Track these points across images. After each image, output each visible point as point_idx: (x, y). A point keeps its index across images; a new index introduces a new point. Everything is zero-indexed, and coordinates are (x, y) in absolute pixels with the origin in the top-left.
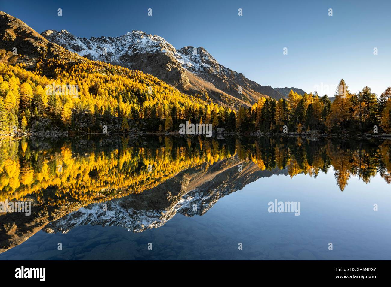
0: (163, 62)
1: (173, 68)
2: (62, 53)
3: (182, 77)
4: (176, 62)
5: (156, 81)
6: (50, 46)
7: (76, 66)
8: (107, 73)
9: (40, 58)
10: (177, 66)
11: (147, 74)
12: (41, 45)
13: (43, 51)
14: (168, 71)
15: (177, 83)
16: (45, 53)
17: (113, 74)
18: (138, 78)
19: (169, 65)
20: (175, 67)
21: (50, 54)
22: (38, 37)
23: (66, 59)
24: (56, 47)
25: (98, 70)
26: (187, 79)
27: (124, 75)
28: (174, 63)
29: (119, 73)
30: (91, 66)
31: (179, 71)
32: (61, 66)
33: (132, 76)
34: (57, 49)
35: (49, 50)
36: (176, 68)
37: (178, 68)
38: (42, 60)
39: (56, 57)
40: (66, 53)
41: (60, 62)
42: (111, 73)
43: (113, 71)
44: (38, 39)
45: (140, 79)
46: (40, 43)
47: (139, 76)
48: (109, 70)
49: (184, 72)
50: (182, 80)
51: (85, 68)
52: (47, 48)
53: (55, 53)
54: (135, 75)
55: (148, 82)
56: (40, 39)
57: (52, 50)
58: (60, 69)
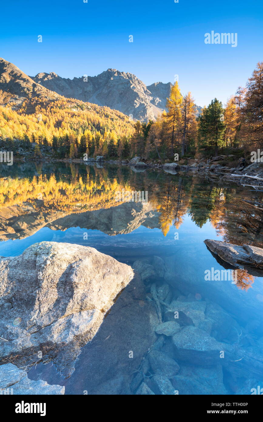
0: (132, 98)
1: (141, 104)
2: (43, 93)
3: (148, 112)
4: (144, 98)
5: (121, 116)
6: (34, 86)
7: (53, 103)
8: (77, 109)
9: (27, 97)
10: (144, 102)
11: (114, 109)
12: (27, 86)
13: (29, 91)
14: (136, 107)
15: (143, 118)
16: (31, 92)
17: (83, 110)
18: (104, 114)
19: (137, 101)
20: (142, 103)
21: (34, 93)
22: (26, 79)
23: (46, 97)
24: (39, 87)
25: (70, 106)
26: (152, 114)
27: (92, 110)
28: (142, 99)
29: (88, 108)
30: (65, 103)
31: (145, 107)
32: (42, 104)
33: (100, 111)
34: (40, 88)
35: (33, 89)
36: (144, 104)
37: (145, 104)
38: (27, 99)
39: (38, 96)
40: (47, 92)
41: (41, 100)
42: (81, 109)
43: (83, 107)
44: (26, 81)
45: (106, 114)
46: (27, 84)
47: (106, 112)
48: (80, 106)
49: (150, 107)
50: (147, 115)
51: (59, 105)
52: (32, 88)
53: (38, 93)
54: (103, 110)
55: (113, 117)
56: (28, 80)
57: (36, 89)
58: (40, 106)
